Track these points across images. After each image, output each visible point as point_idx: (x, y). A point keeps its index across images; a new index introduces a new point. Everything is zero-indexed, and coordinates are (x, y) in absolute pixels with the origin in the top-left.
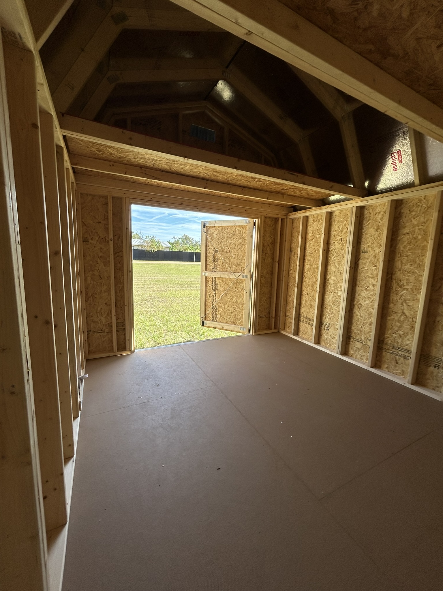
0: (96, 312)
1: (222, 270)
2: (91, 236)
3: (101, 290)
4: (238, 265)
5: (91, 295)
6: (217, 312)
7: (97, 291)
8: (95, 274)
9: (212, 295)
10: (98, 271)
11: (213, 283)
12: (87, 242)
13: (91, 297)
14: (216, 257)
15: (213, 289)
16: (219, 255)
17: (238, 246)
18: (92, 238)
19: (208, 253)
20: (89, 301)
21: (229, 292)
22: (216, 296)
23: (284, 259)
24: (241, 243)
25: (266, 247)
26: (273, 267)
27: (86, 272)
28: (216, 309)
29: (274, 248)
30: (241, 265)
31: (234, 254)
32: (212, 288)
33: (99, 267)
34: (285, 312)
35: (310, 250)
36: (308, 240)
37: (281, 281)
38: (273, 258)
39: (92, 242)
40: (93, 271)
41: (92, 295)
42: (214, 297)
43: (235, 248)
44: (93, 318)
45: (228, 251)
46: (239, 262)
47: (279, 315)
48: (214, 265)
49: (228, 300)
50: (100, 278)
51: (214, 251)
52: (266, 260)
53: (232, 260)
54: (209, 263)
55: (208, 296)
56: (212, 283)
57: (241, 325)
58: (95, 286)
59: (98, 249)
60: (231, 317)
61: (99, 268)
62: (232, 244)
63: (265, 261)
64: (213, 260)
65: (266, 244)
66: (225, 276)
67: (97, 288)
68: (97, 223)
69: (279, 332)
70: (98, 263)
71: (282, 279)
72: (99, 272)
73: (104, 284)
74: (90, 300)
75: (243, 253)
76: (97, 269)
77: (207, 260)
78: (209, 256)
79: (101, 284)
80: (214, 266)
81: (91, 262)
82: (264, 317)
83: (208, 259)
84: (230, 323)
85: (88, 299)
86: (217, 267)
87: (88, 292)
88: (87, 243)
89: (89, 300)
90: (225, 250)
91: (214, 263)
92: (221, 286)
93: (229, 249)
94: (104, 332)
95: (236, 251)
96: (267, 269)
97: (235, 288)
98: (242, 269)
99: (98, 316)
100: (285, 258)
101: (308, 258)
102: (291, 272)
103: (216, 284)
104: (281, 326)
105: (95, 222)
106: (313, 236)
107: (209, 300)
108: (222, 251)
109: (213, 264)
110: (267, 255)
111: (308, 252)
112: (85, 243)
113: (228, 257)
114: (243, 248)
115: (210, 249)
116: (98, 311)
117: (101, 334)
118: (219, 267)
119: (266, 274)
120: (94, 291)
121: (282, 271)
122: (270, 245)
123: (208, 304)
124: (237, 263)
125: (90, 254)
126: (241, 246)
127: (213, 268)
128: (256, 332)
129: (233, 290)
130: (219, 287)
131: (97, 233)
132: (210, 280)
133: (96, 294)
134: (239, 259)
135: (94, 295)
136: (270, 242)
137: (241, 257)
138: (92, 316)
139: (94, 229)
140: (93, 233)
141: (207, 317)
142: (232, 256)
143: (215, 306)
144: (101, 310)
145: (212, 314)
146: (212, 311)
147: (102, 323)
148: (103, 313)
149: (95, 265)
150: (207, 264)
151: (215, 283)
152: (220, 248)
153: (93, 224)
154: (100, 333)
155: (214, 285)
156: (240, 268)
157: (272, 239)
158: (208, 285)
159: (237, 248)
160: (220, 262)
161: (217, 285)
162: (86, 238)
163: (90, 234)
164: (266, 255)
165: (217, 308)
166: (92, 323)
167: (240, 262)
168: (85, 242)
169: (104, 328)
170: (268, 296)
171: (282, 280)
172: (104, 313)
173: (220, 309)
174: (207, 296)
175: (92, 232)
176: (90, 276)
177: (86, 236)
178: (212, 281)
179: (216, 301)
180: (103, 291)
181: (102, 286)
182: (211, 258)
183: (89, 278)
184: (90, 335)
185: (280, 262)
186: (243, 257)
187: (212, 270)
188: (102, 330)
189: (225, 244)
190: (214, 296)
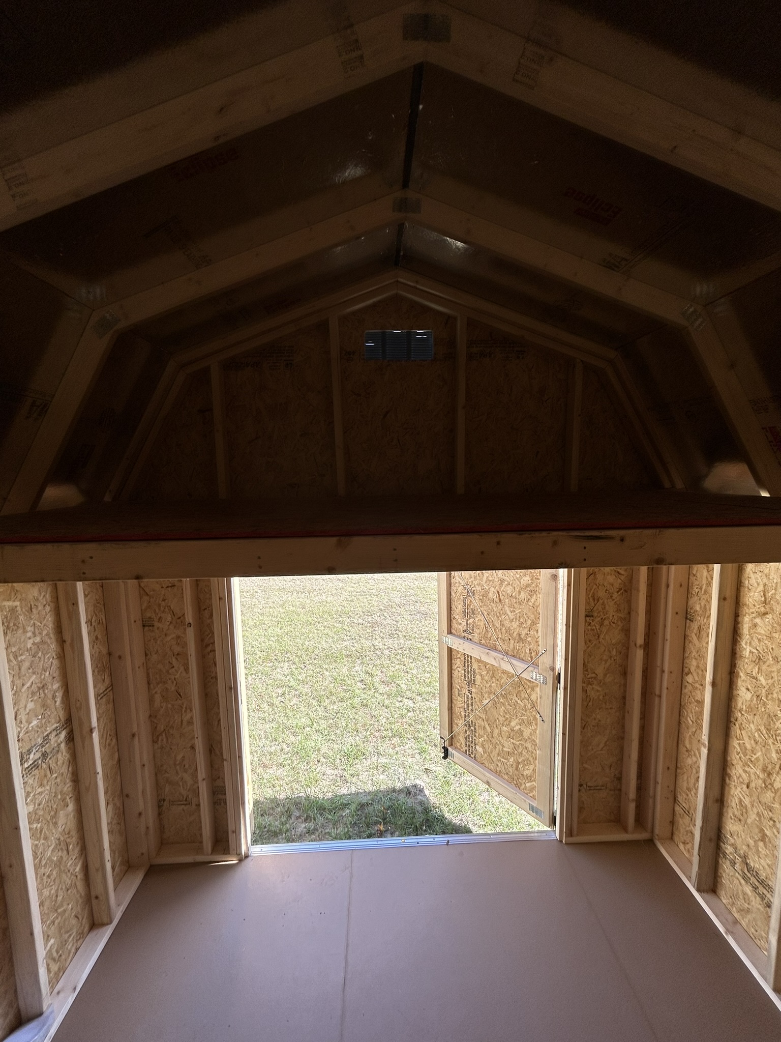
0: (175, 764)
1: (483, 642)
2: (158, 614)
3: (182, 721)
4: (520, 639)
5: (162, 729)
6: (475, 736)
7: (174, 722)
8: (169, 688)
9: (464, 692)
10: (175, 682)
11: (466, 665)
12: (150, 626)
13: (164, 735)
14: (470, 605)
15: (467, 679)
16: (476, 603)
17: (519, 592)
18: (160, 617)
19: (453, 593)
20: (159, 742)
21: (502, 700)
22: (472, 697)
23: (664, 640)
24: (527, 586)
25: (601, 601)
26: (626, 655)
27: (152, 686)
28: (472, 728)
29: (629, 602)
30: (530, 643)
31: (512, 609)
32: (463, 675)
33: (176, 675)
34: (672, 788)
35: (753, 643)
36: (745, 610)
37: (657, 699)
38: (627, 631)
39: (160, 625)
40: (165, 683)
41: (164, 730)
42: (467, 698)
43: (514, 594)
44: (167, 775)
45: (497, 600)
46: (523, 633)
47: (651, 793)
48: (467, 623)
49: (501, 719)
50: (179, 696)
51: (466, 591)
52: (602, 636)
53: (507, 624)
54: (457, 617)
55: (457, 693)
56: (462, 663)
57: (531, 795)
58: (170, 713)
59: (172, 638)
60: (506, 764)
61: (176, 677)
62: (506, 583)
63: (601, 640)
64: (465, 611)
65: (601, 593)
66: (491, 659)
67: (174, 717)
68: (167, 587)
69: (650, 842)
70: (173, 667)
71: (657, 693)
72: (176, 684)
73: (186, 708)
74: (162, 740)
75: (533, 614)
76: (173, 677)
77: (451, 608)
78: (456, 600)
79: (182, 708)
80: (467, 627)
81: (160, 666)
82: (601, 789)
83: (453, 607)
84: (506, 777)
85: (158, 737)
86: (473, 630)
87: (157, 724)
88: (151, 628)
89: (160, 739)
90: (491, 595)
91: (467, 620)
92: (482, 679)
93: (499, 594)
94: (190, 804)
95: (516, 603)
96: (606, 661)
97: (515, 695)
98: (531, 653)
99: (177, 772)
100: (668, 636)
101: (745, 667)
102: (689, 679)
103: (471, 670)
104: (660, 828)
105: (165, 586)
106: (765, 602)
107: (459, 703)
108: (483, 596)
109: (465, 621)
110: (606, 622)
111: (746, 649)
112: (146, 628)
113: (498, 614)
114: (533, 600)
115: (457, 585)
116: (178, 762)
117: (185, 808)
118: (478, 631)
119: (605, 675)
120: (169, 722)
121: (658, 670)
122: (615, 595)
123: (456, 710)
124: (520, 635)
125: (157, 651)
126: (527, 594)
127: (465, 631)
128: (571, 836)
129: (511, 700)
130: (478, 678)
131: (170, 606)
132: (459, 656)
133: (172, 727)
134: (524, 626)
135: (168, 730)
136: (617, 586)
137: (529, 622)
138: (166, 772)
139: (164, 600)
140: (162, 609)
141: (454, 740)
142: (505, 613)
143: (472, 721)
144: (183, 760)
145: (466, 738)
146: (466, 731)
147: (187, 786)
148: (187, 766)
149: (168, 671)
150: (452, 617)
151: (470, 667)
152: (479, 588)
153: (161, 589)
154: (183, 806)
155: (468, 671)
156: (528, 651)
157: (622, 578)
158: (454, 667)
159: (517, 596)
160: (479, 620)
161: (475, 673)
162: (150, 618)
163: (155, 611)
164: (601, 624)
165: (475, 729)
166: (167, 785)
167: (527, 634)
168: (147, 626)
169: (189, 796)
170: (614, 732)
171: (660, 696)
172: (190, 765)
173: (482, 732)
174: (453, 690)
175: (159, 605)
176: (159, 692)
177: (148, 615)
178: (462, 659)
179: (472, 710)
180: (185, 723)
181: (183, 712)
182: (459, 606)
183: (158, 698)
184: (164, 808)
185: (649, 646)
186: (534, 623)
187: (463, 634)
188: (186, 800)
189: (490, 581)
190: (468, 696)
